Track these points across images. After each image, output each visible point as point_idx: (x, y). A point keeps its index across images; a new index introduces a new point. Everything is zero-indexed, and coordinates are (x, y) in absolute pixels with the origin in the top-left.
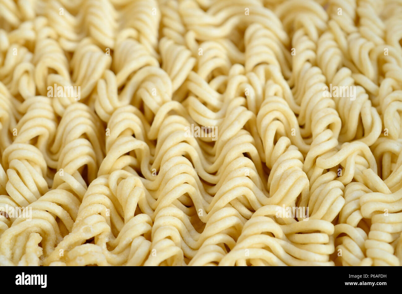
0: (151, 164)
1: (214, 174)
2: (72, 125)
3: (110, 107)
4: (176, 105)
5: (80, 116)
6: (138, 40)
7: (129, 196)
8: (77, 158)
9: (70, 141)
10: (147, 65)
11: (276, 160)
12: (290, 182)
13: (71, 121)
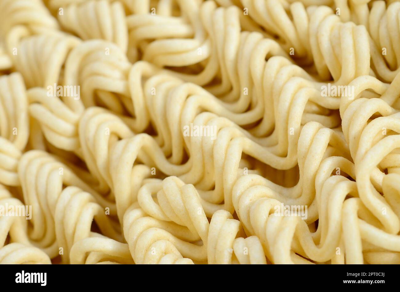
0: (169, 156)
1: (249, 108)
2: (43, 180)
3: (68, 128)
4: (142, 67)
5: (42, 165)
6: (32, 34)
7: (184, 202)
8: (80, 214)
9: (56, 202)
10: (70, 51)
11: (308, 35)
12: (348, 42)
13: (37, 177)
